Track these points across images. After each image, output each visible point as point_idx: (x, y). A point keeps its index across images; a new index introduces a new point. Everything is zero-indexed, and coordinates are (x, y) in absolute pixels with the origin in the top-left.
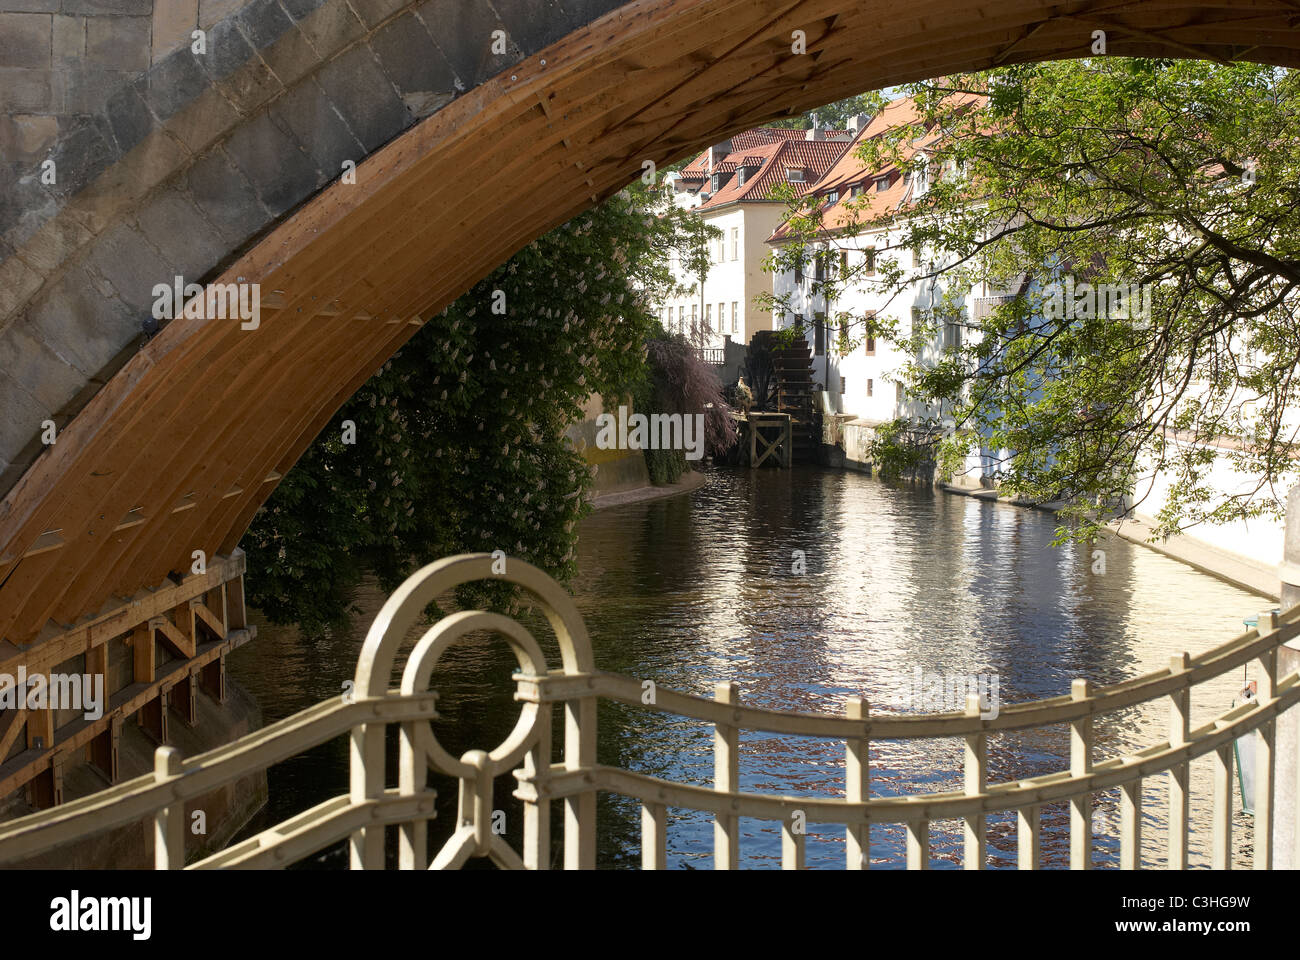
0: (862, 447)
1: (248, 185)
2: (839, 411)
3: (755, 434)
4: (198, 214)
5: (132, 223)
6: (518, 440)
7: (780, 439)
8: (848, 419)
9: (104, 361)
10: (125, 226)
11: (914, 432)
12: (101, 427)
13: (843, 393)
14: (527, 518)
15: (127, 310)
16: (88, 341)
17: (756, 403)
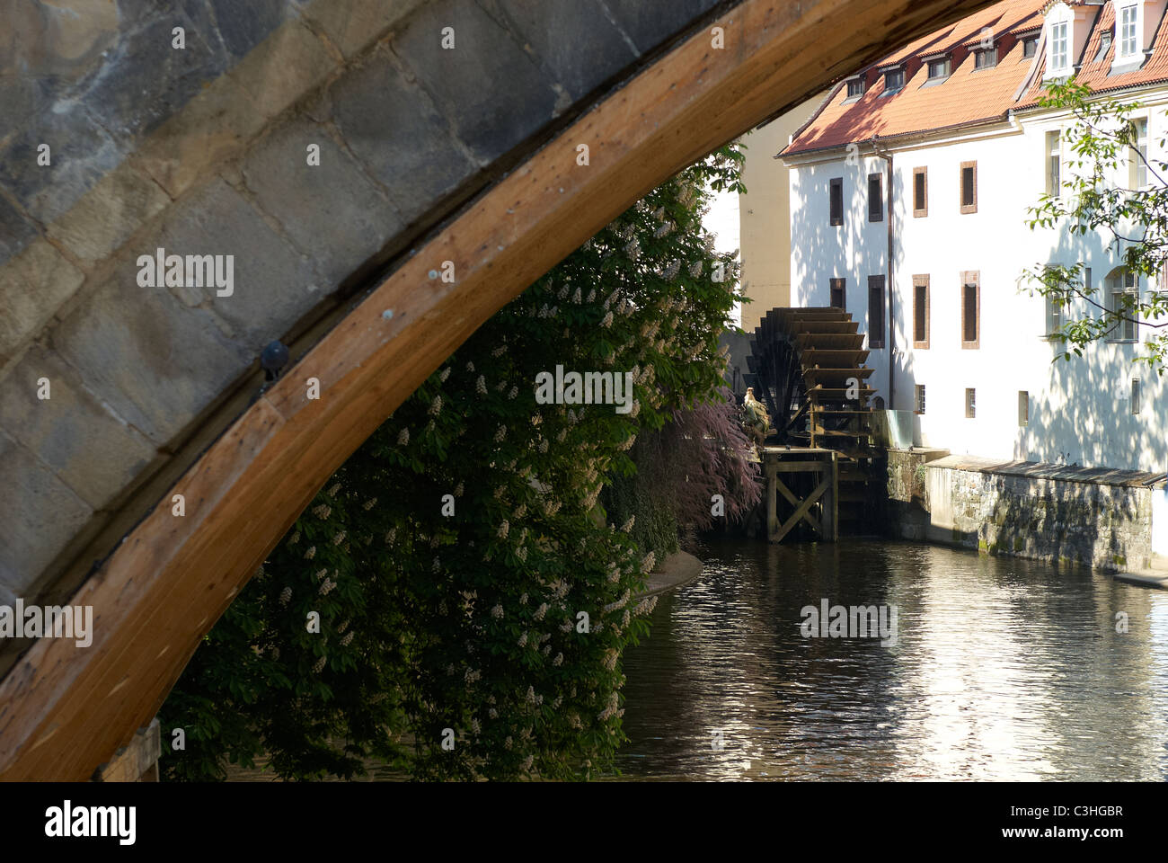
0: (960, 505)
1: (433, 111)
2: (916, 444)
3: (775, 484)
4: (350, 162)
5: (234, 179)
6: (521, 512)
7: (818, 492)
8: (932, 456)
9: (186, 417)
10: (222, 184)
11: (1054, 479)
12: (192, 532)
13: (922, 411)
14: (542, 645)
15: (226, 328)
16: (158, 382)
17: (775, 431)
